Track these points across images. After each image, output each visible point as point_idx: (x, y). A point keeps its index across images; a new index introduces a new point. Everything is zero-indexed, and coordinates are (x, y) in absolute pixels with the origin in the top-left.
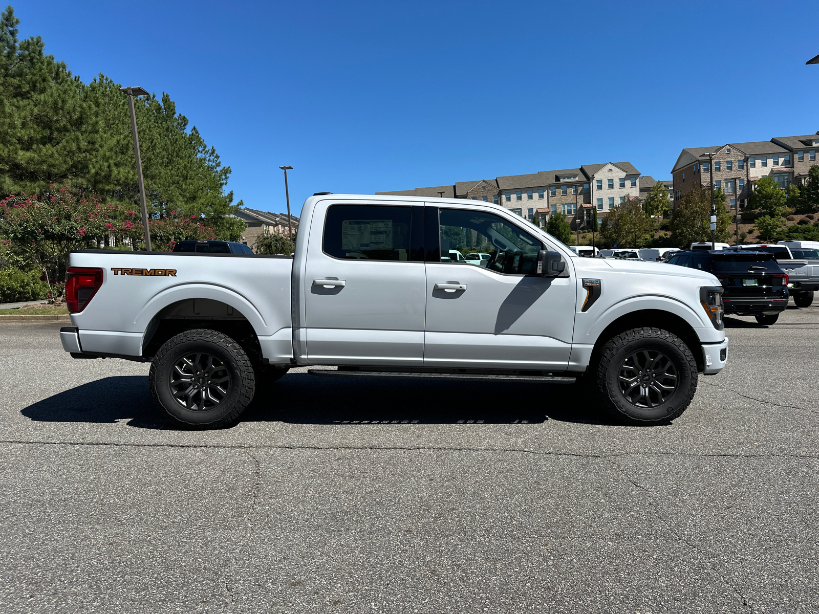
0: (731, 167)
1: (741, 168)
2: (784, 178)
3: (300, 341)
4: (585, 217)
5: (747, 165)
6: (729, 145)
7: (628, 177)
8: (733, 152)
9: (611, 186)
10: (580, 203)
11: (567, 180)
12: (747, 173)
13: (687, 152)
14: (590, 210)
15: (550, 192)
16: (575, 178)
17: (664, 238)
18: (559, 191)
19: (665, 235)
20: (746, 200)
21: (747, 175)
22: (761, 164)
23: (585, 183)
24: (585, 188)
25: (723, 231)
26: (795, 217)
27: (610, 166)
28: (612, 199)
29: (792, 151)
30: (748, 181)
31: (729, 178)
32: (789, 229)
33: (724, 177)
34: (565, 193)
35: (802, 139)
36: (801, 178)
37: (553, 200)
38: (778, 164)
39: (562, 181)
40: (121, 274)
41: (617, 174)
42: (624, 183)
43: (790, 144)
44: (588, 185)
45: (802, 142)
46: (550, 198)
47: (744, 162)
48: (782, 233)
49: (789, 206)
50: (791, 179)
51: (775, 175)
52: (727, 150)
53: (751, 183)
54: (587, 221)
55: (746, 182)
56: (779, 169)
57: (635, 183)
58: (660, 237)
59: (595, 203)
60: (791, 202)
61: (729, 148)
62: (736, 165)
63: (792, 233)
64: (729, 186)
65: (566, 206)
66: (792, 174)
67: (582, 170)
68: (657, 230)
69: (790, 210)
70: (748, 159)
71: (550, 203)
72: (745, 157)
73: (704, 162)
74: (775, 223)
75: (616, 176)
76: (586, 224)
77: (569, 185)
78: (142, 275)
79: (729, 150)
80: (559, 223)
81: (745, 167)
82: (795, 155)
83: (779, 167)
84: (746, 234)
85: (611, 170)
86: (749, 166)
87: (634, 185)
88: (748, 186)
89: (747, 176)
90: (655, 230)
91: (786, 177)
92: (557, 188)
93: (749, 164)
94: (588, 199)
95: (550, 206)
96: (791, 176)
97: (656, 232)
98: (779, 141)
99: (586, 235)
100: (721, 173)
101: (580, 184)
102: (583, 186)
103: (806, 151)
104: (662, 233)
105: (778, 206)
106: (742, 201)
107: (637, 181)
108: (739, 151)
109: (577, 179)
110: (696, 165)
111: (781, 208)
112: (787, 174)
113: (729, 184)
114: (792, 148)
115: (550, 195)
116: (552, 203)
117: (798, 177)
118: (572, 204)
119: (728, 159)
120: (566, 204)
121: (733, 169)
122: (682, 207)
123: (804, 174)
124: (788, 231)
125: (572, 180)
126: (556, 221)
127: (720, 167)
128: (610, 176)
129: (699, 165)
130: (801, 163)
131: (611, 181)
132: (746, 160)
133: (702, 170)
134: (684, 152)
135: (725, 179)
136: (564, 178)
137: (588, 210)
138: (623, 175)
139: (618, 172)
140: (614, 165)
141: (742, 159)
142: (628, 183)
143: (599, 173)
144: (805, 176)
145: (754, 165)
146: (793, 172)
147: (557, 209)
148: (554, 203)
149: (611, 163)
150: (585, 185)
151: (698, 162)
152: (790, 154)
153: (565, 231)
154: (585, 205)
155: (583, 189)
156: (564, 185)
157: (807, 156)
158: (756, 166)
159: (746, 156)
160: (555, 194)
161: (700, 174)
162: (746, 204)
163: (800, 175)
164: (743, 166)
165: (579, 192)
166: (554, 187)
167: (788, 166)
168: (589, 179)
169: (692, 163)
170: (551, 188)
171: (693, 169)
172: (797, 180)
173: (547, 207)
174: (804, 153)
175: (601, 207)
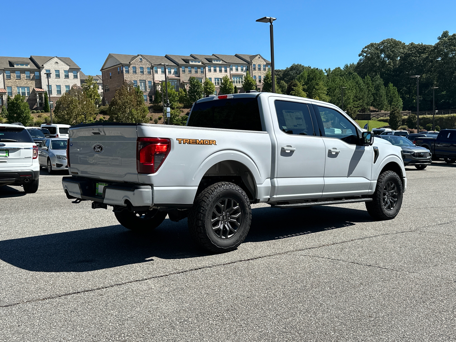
0: (143, 71)
1: (149, 73)
2: (174, 83)
3: (275, 186)
4: (38, 100)
5: (153, 72)
6: (141, 55)
7: (71, 70)
8: (144, 61)
9: (58, 76)
10: (32, 87)
11: (20, 67)
12: (153, 77)
13: (112, 56)
14: (41, 94)
15: (5, 75)
16: (27, 65)
17: (103, 120)
18: (13, 75)
19: (104, 118)
20: (153, 96)
21: (153, 78)
22: (161, 72)
23: (36, 71)
24: (36, 75)
25: (145, 117)
26: (184, 110)
27: (56, 60)
28: (59, 86)
29: (178, 66)
30: (154, 83)
31: (142, 79)
32: (182, 118)
33: (139, 78)
34: (19, 77)
35: (183, 58)
36: (184, 84)
37: (9, 83)
38: (171, 73)
39: (16, 66)
40: (183, 144)
41: (62, 67)
42: (68, 75)
43: (176, 60)
44: (38, 73)
45: (183, 60)
46: (6, 81)
47: (151, 69)
48: (178, 120)
49: (180, 103)
50: (179, 85)
51: (170, 81)
52: (140, 59)
53: (156, 84)
54: (40, 103)
55: (153, 84)
56: (171, 77)
57: (77, 75)
58: (101, 120)
59: (45, 88)
60: (181, 100)
61: (141, 57)
62: (146, 71)
63: (184, 120)
64: (143, 85)
65: (20, 89)
66: (179, 81)
67: (31, 59)
68: (97, 114)
69: (181, 105)
70: (153, 67)
71: (6, 85)
72: (151, 65)
73: (126, 66)
74: (175, 114)
75: (61, 68)
76: (38, 106)
77: (23, 71)
78: (196, 144)
79: (141, 59)
80: (19, 103)
81: (152, 73)
82: (180, 68)
83: (172, 75)
84: (158, 120)
85: (57, 62)
86: (154, 72)
87: (76, 77)
88: (154, 86)
89: (153, 80)
90: (95, 114)
91: (176, 83)
92: (11, 72)
93: (154, 71)
94: (39, 84)
95: (6, 87)
96: (178, 83)
97: (97, 116)
98: (170, 57)
99: (42, 114)
100: (137, 75)
101: (31, 71)
102: (34, 73)
103: (186, 67)
104: (101, 117)
105: (174, 102)
106: (151, 97)
107: (78, 74)
108: (148, 61)
109: (29, 66)
110: (120, 67)
111: (176, 104)
112: (176, 81)
113: (142, 83)
114: (178, 64)
115: (5, 77)
116: (8, 85)
117: (183, 84)
118: (26, 87)
119: (141, 66)
120: (20, 87)
121: (145, 73)
122: (117, 98)
123: (186, 82)
124: (181, 119)
125: (24, 67)
126: (17, 101)
127: (136, 71)
128: (57, 67)
129: (122, 67)
130: (183, 74)
131: (57, 71)
132: (152, 68)
133: (124, 72)
134: (110, 56)
135: (140, 80)
136: (17, 65)
137: (40, 94)
138: (67, 68)
139: (62, 65)
140: (60, 59)
141: (149, 67)
142: (71, 75)
143: (48, 64)
144: (187, 83)
145: (157, 72)
146: (180, 80)
147: (13, 90)
148: (10, 85)
149: (57, 57)
150: (36, 73)
151: (121, 65)
152: (177, 67)
153: (25, 110)
154: (37, 90)
155: (34, 75)
156: (18, 71)
157: (187, 70)
158: (158, 73)
159: (153, 65)
160: (10, 78)
161: (123, 74)
162: (153, 99)
163: (184, 82)
164: (150, 72)
165: (31, 78)
166: (9, 72)
167: (177, 75)
168: (39, 68)
169: (117, 65)
170: (6, 71)
171: (118, 69)
172: (182, 85)
173: (4, 88)
174: (185, 68)
175: (50, 92)
